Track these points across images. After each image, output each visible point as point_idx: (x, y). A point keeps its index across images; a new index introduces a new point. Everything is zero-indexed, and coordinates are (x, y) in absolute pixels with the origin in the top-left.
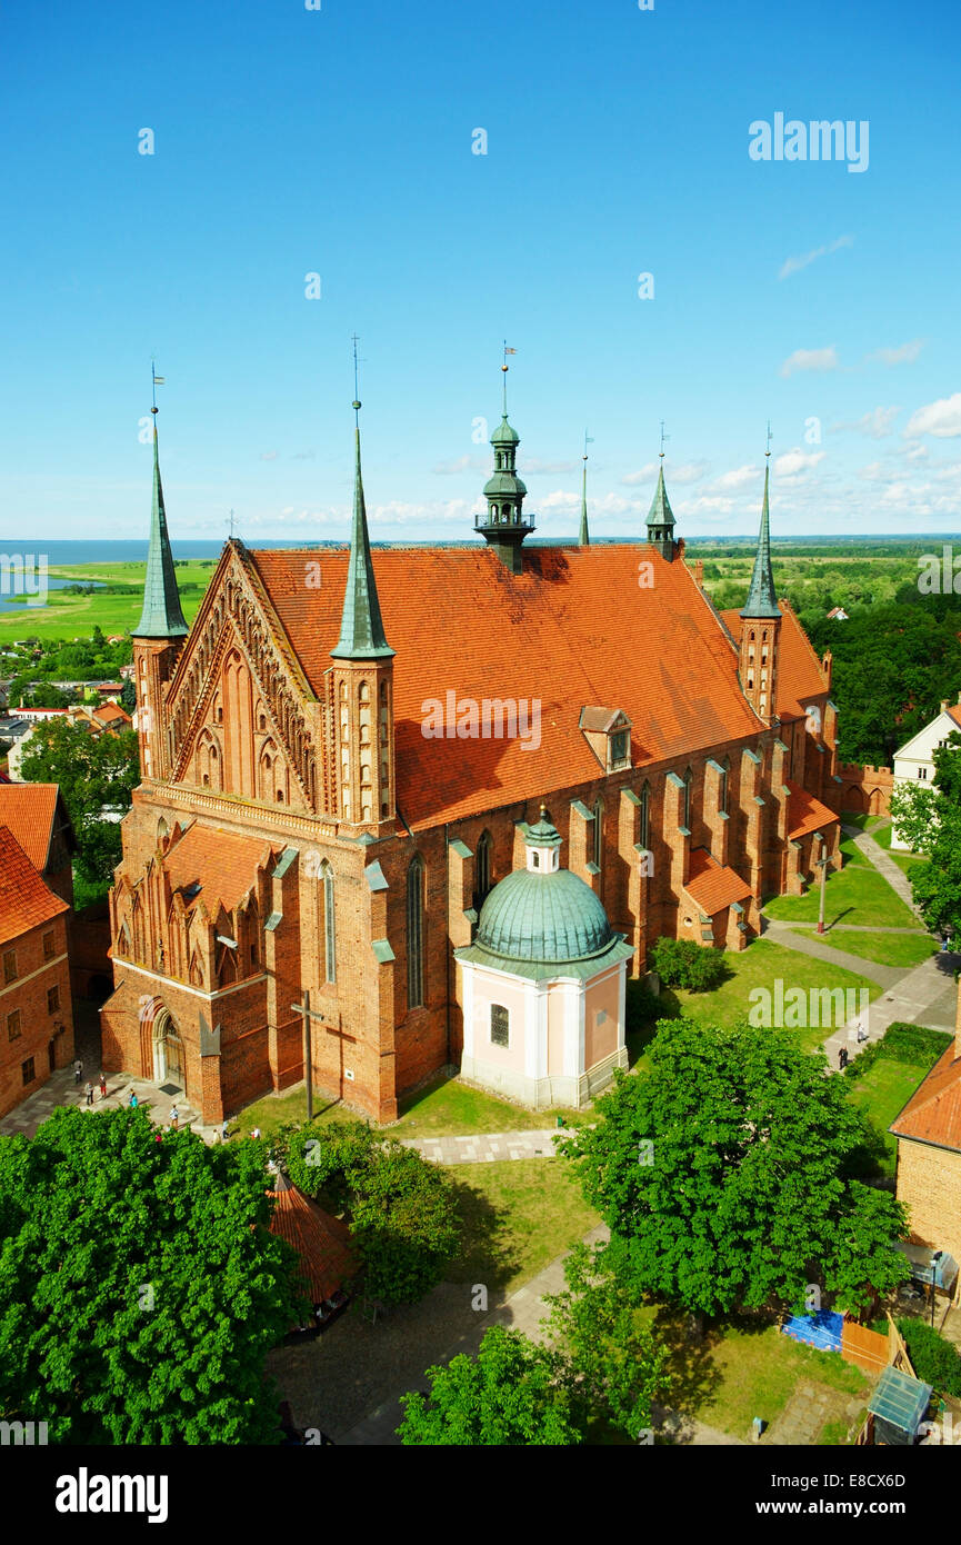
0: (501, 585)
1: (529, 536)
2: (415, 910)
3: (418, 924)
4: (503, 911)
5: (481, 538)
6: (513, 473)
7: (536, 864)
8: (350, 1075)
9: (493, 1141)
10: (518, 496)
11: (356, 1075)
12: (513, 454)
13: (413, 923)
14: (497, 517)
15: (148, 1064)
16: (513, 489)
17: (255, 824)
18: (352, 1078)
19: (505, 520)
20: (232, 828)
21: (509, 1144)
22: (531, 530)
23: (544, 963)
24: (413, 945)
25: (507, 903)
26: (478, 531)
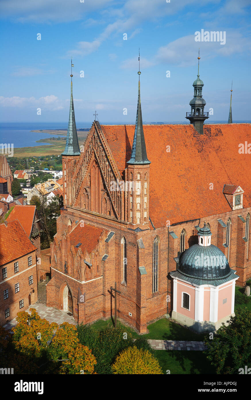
0: (194, 138)
1: (206, 120)
2: (156, 257)
3: (157, 262)
4: (188, 259)
5: (188, 121)
6: (201, 96)
7: (202, 243)
8: (130, 314)
9: (181, 343)
10: (203, 105)
11: (132, 315)
12: (201, 89)
13: (155, 261)
14: (194, 113)
15: (62, 305)
16: (200, 102)
17: (100, 222)
18: (131, 316)
19: (197, 114)
20: (93, 224)
21: (187, 345)
22: (207, 118)
23: (203, 279)
24: (155, 270)
25: (190, 256)
26: (187, 118)
